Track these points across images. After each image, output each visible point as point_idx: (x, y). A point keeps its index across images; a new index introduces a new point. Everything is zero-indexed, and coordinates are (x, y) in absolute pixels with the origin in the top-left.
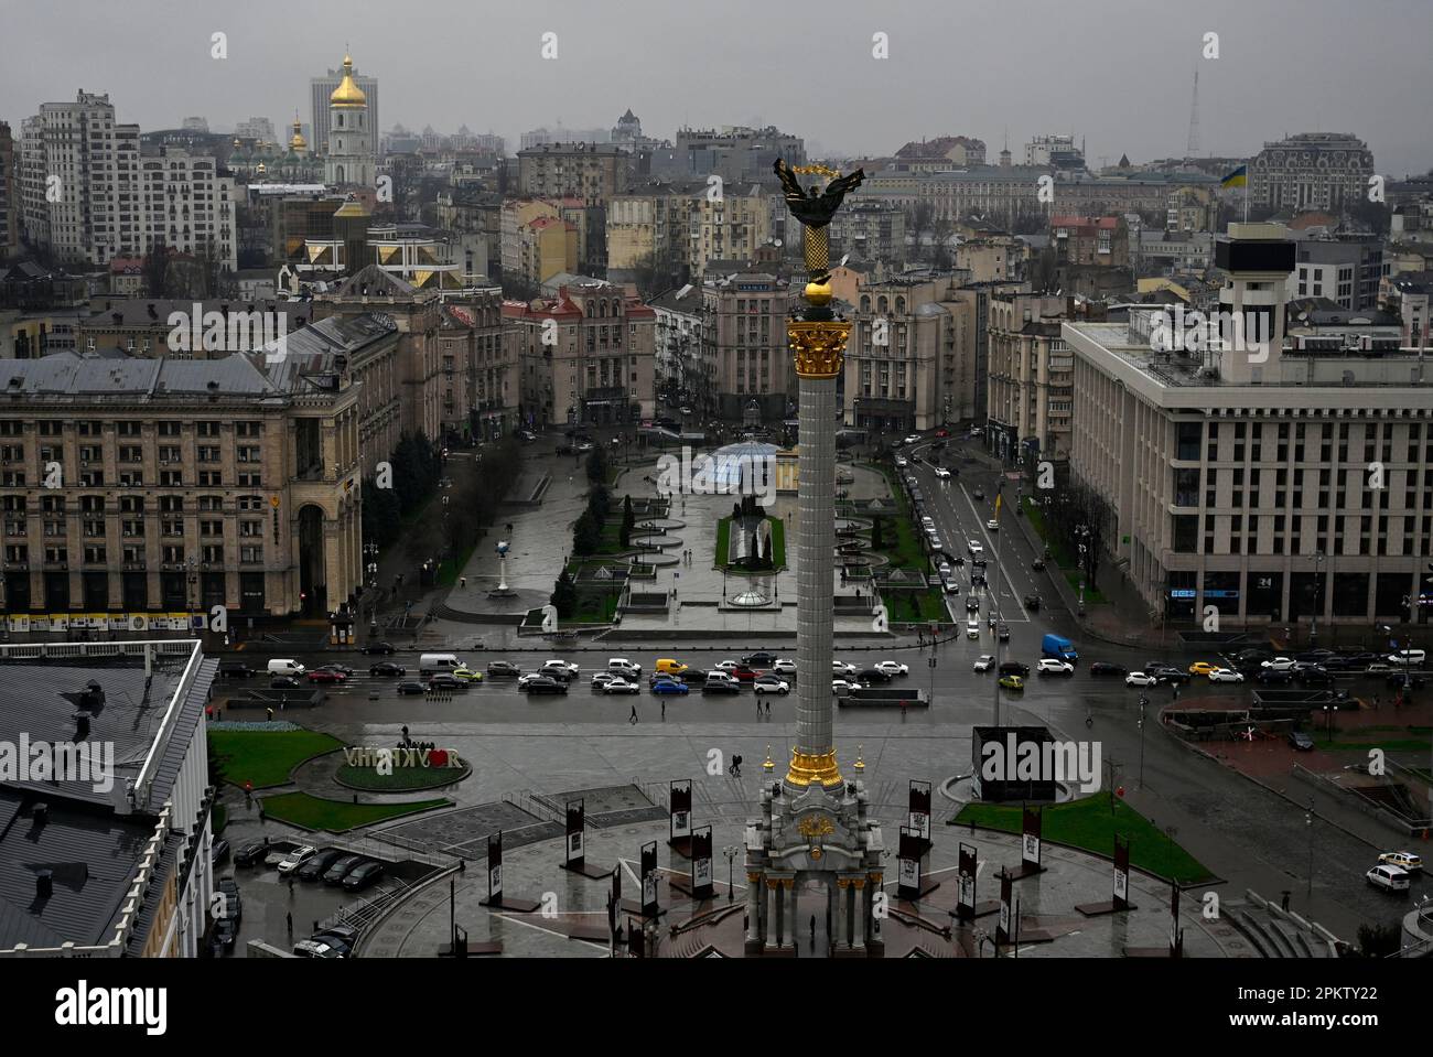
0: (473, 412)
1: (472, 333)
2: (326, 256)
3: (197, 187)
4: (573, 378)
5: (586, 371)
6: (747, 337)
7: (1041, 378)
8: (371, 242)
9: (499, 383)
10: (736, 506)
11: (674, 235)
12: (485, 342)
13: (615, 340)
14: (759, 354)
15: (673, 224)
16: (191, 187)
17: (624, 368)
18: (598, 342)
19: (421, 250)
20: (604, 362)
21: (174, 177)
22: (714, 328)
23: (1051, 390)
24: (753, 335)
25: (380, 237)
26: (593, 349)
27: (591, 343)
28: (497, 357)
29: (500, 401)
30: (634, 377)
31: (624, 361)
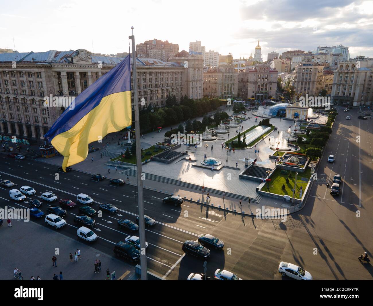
1: (223, 74)
4: (254, 88)
5: (257, 86)
6: (305, 79)
9: (231, 87)
10: (261, 121)
12: (227, 76)
13: (266, 78)
14: (307, 84)
17: (268, 86)
18: (261, 79)
20: (262, 84)
28: (231, 81)
29: (231, 92)
30: (271, 88)
31: (268, 84)
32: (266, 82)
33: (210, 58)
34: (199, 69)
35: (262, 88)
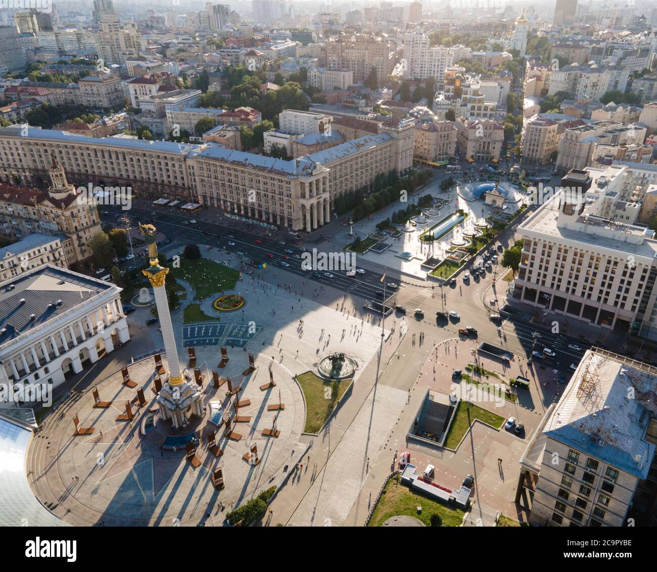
0: (436, 155)
4: (474, 147)
5: (478, 145)
8: (461, 87)
9: (447, 147)
11: (574, 84)
15: (575, 80)
17: (491, 145)
20: (485, 143)
26: (481, 138)
28: (447, 139)
29: (448, 152)
30: (494, 147)
31: (491, 143)
32: (489, 140)
33: (435, 60)
34: (409, 138)
35: (484, 147)
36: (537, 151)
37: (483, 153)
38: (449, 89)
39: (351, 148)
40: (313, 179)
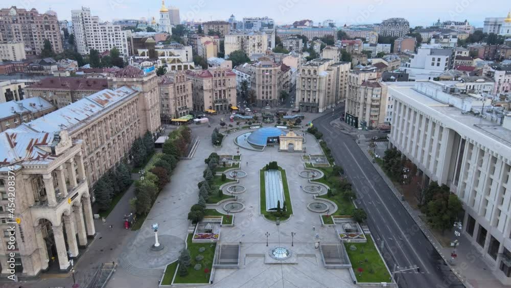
0: (176, 111)
1: (174, 85)
2: (143, 54)
3: (116, 33)
4: (210, 97)
5: (214, 94)
6: (265, 82)
7: (369, 101)
8: (156, 50)
9: (185, 101)
10: (267, 165)
11: (242, 46)
12: (179, 87)
13: (224, 84)
14: (269, 87)
15: (242, 42)
16: (114, 34)
17: (226, 93)
18: (218, 85)
19: (170, 52)
20: (220, 91)
21: (109, 31)
22: (254, 79)
23: (372, 106)
24: (267, 81)
25: (159, 48)
26: (217, 87)
27: (216, 85)
28: (184, 92)
29: (186, 107)
30: (230, 95)
31: (226, 91)
32: (224, 88)
35: (220, 95)
36: (271, 92)
37: (220, 102)
38: (144, 53)
39: (94, 106)
40: (59, 163)
